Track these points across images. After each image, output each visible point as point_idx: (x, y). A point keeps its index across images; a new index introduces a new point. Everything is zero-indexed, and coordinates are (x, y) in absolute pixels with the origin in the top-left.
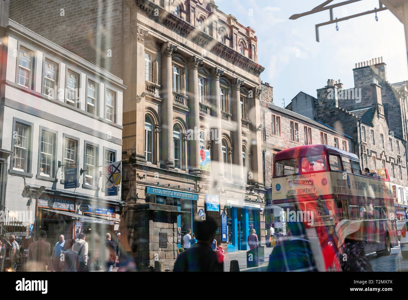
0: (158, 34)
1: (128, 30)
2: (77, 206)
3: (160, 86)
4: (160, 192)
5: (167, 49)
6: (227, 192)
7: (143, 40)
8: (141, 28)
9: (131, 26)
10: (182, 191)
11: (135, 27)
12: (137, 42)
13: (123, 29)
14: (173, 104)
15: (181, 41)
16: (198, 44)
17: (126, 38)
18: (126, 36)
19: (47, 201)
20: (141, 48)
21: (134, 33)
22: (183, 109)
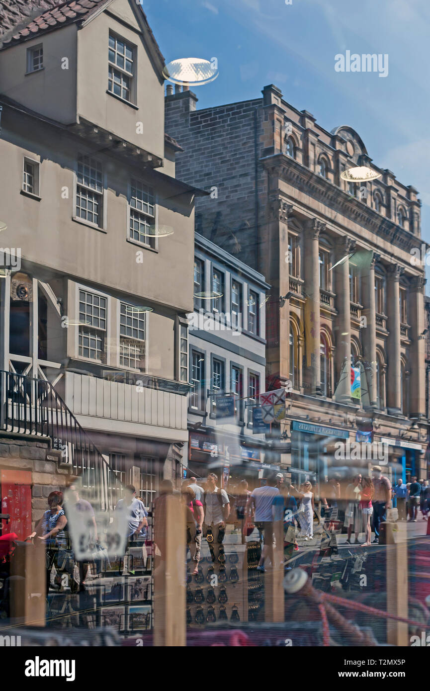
0: (303, 208)
1: (265, 205)
2: (224, 447)
3: (303, 281)
4: (307, 428)
5: (313, 229)
6: (382, 427)
7: (286, 218)
8: (284, 202)
9: (269, 199)
10: (330, 426)
11: (275, 200)
12: (280, 222)
13: (257, 203)
14: (321, 307)
15: (329, 215)
16: (349, 218)
17: (263, 217)
18: (261, 213)
19: (198, 441)
20: (284, 230)
21: (275, 208)
22: (330, 312)
